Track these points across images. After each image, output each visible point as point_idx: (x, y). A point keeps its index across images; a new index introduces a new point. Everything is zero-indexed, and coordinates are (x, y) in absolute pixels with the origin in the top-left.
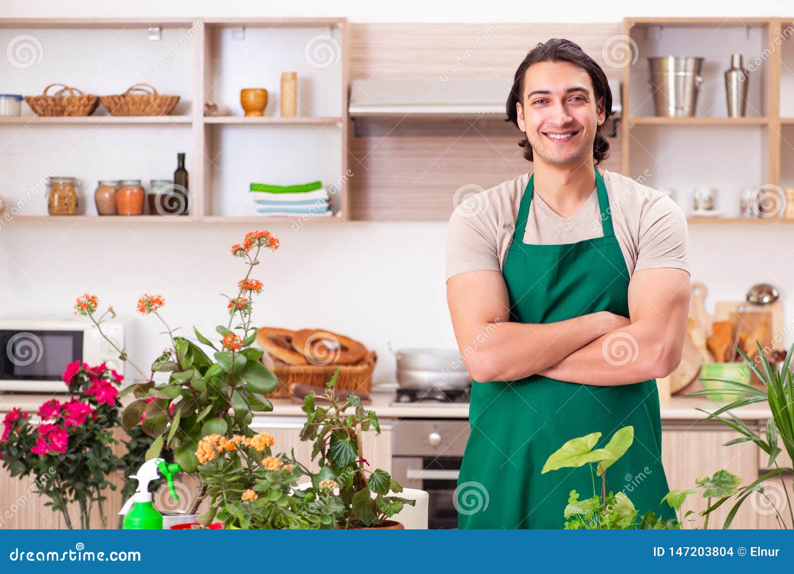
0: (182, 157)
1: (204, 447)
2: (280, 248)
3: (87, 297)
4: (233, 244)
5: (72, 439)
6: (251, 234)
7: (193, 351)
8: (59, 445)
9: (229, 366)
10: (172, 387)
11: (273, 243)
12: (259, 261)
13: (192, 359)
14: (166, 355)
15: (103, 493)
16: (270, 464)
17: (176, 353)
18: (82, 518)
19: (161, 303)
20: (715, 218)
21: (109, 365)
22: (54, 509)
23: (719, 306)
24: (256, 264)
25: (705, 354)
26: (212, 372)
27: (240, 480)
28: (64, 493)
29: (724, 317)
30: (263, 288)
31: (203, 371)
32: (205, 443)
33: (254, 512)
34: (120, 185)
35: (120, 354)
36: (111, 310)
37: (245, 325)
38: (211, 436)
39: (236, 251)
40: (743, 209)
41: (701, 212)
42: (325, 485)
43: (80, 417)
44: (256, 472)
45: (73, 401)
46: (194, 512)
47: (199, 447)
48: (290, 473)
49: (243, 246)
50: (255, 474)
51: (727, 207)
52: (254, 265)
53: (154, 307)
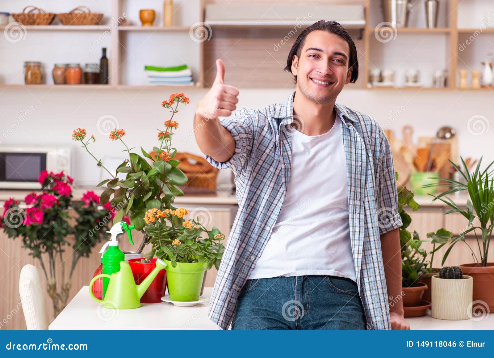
0: (104, 50)
1: (149, 216)
2: (190, 103)
3: (80, 130)
4: (163, 101)
5: (46, 215)
6: (173, 95)
7: (141, 161)
8: (38, 219)
9: (162, 170)
10: (129, 181)
11: (186, 100)
12: (178, 110)
13: (140, 166)
14: (125, 163)
15: (63, 247)
16: (187, 225)
17: (131, 162)
18: (50, 262)
19: (124, 134)
20: (418, 88)
21: (65, 173)
22: (34, 257)
23: (420, 139)
24: (176, 112)
25: (412, 168)
26: (152, 173)
27: (169, 234)
28: (39, 247)
29: (423, 145)
30: (179, 126)
31: (147, 172)
32: (149, 214)
33: (178, 252)
34: (67, 67)
35: (98, 163)
36: (93, 137)
37: (167, 147)
38: (152, 209)
39: (165, 105)
40: (435, 82)
41: (411, 84)
42: (218, 237)
43: (50, 203)
44: (177, 230)
45: (44, 194)
46: (140, 252)
47: (146, 215)
48: (197, 230)
49: (168, 102)
50: (176, 231)
51: (425, 81)
52: (175, 112)
53: (119, 136)
